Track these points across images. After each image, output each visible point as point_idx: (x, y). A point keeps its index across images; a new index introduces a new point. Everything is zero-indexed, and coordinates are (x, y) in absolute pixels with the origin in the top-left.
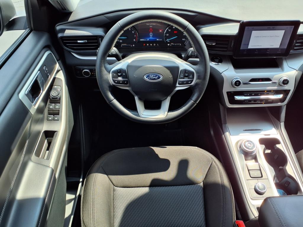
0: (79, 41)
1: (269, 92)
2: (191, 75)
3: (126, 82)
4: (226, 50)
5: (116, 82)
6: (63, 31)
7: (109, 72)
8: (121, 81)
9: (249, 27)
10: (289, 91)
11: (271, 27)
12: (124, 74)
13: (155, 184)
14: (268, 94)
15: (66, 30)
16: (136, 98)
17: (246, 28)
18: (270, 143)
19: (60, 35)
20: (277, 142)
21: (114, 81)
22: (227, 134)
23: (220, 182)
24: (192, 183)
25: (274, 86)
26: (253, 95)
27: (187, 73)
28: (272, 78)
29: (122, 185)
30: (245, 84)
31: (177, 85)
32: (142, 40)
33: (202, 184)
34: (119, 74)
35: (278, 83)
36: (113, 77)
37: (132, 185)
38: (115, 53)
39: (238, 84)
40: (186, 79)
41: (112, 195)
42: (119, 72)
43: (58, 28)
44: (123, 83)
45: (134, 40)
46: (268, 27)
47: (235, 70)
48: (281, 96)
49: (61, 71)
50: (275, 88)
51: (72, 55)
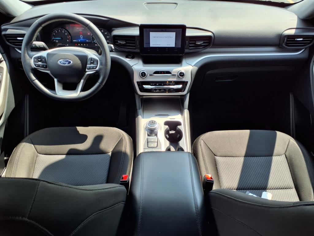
0: (18, 38)
1: (170, 83)
2: (96, 62)
3: (45, 66)
4: (135, 48)
5: (37, 65)
6: (6, 30)
7: (31, 58)
8: (41, 65)
9: (147, 29)
10: (187, 82)
11: (164, 29)
12: (43, 60)
13: (71, 153)
14: (169, 85)
15: (9, 30)
16: (56, 80)
17: (144, 29)
18: (173, 126)
19: (3, 33)
20: (179, 124)
21: (35, 65)
22: (140, 117)
23: (123, 151)
24: (103, 152)
25: (174, 78)
26: (158, 84)
27: (93, 61)
28: (172, 71)
29: (44, 153)
30: (151, 75)
31: (87, 70)
32: (74, 41)
33: (110, 154)
34: (39, 60)
35: (177, 75)
36: (34, 62)
37: (52, 153)
38: (42, 46)
39: (144, 75)
40: (92, 65)
41: (35, 159)
42: (40, 59)
43: (3, 27)
44: (43, 66)
45: (68, 41)
46: (162, 29)
47: (143, 65)
48: (180, 86)
49: (4, 61)
50: (175, 79)
51: (16, 50)
